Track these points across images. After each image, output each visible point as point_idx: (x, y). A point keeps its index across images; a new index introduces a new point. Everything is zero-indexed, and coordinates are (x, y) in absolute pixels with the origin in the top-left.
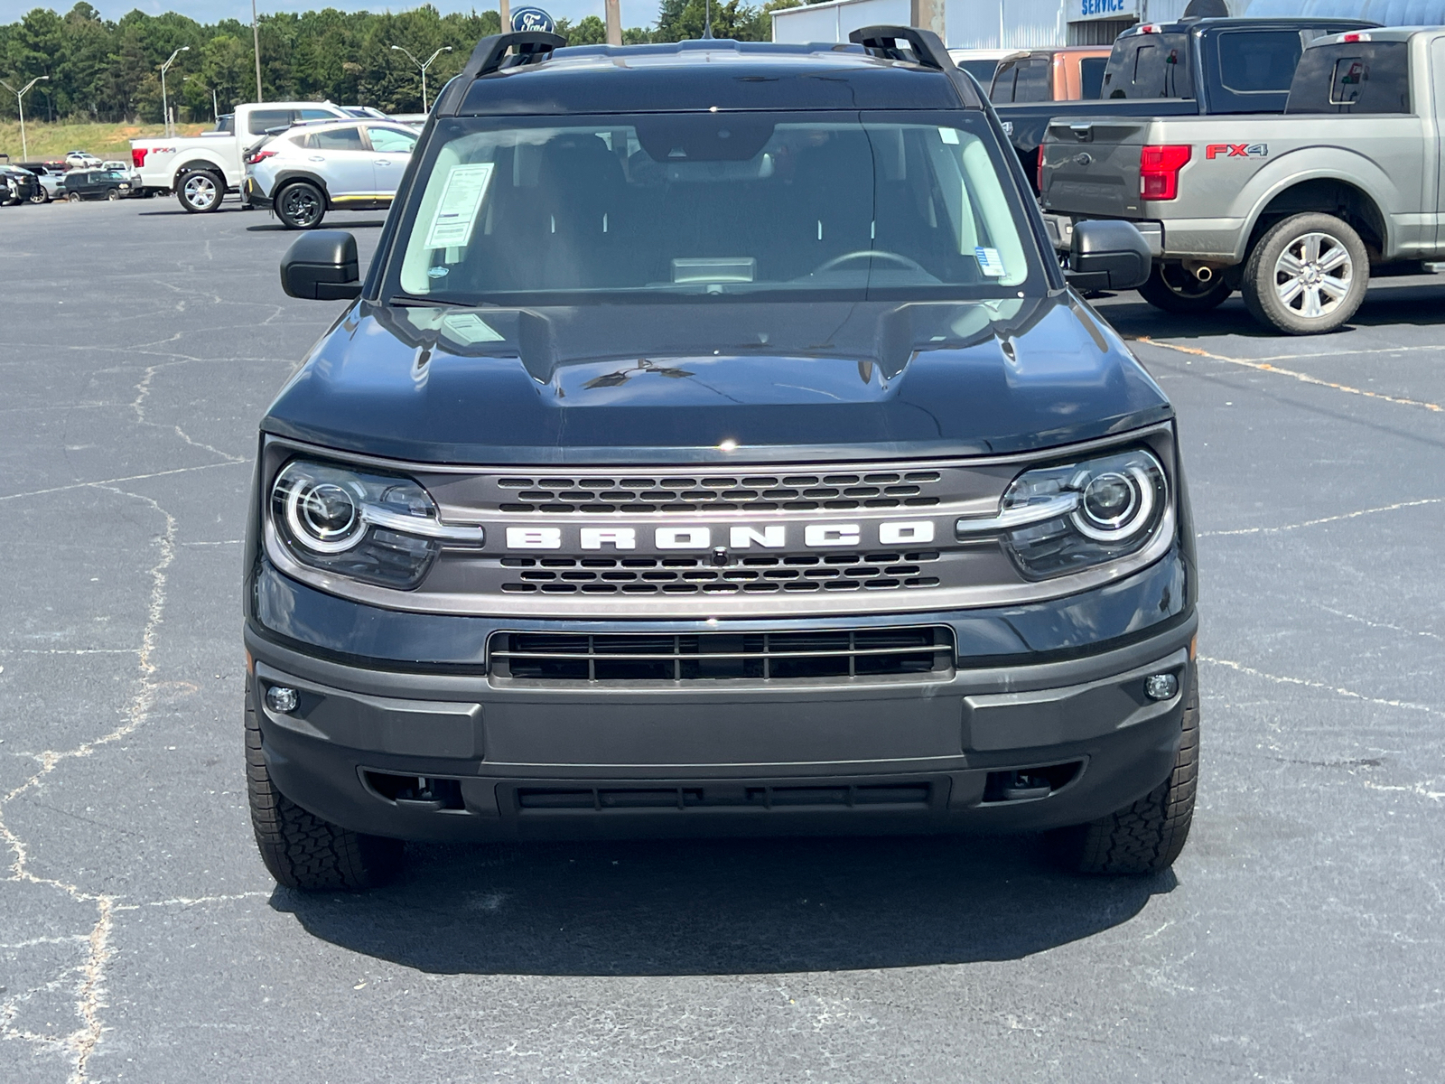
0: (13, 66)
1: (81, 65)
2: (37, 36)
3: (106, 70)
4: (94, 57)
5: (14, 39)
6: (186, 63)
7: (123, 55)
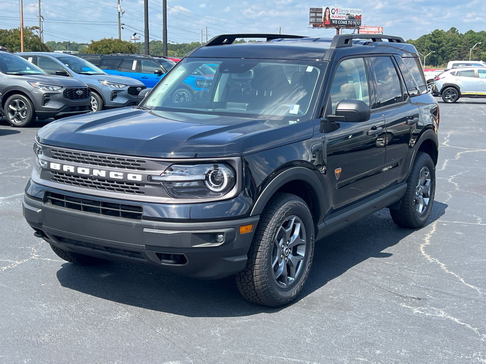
0: (427, 48)
1: (448, 48)
2: (435, 38)
3: (456, 50)
4: (453, 45)
5: (428, 39)
6: (484, 48)
7: (463, 45)
